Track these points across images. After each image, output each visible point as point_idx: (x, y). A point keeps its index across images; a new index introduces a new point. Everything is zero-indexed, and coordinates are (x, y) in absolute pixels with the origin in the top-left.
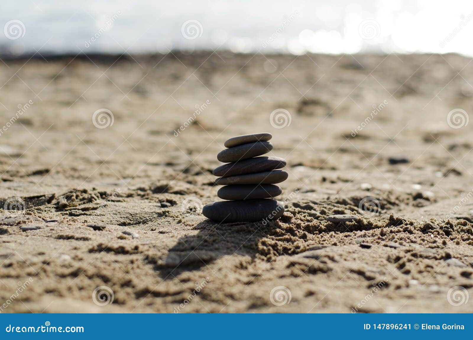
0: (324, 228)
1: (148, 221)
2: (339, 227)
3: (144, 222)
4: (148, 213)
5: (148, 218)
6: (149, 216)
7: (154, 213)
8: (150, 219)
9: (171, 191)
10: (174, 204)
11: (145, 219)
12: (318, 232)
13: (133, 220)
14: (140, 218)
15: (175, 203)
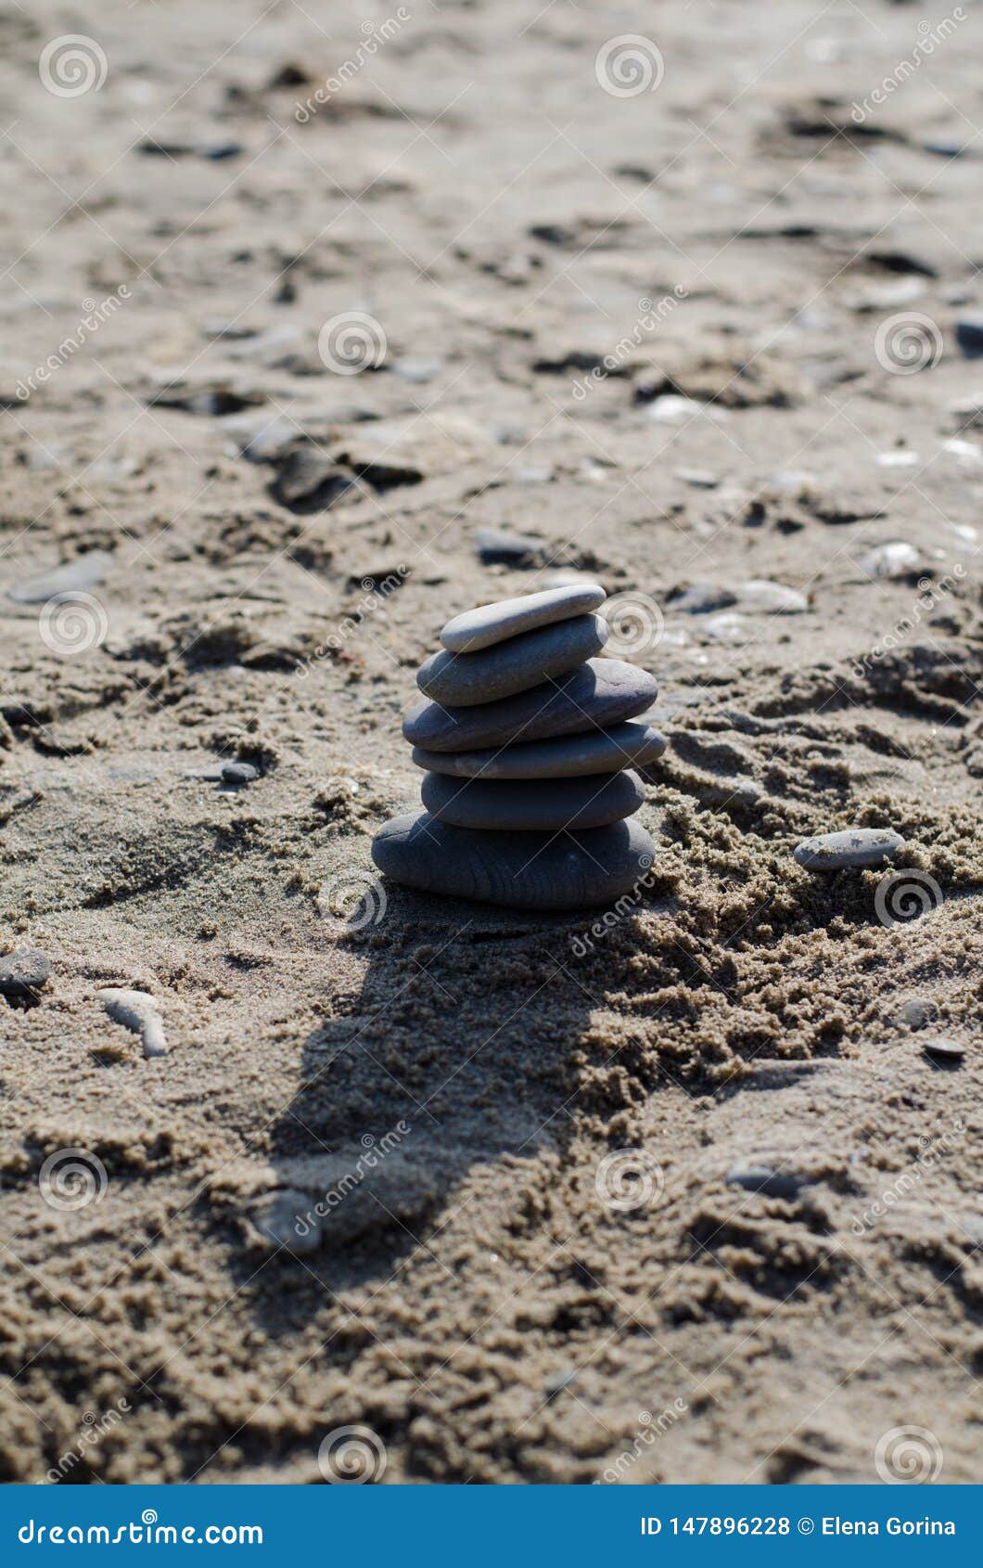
0: (791, 904)
1: (185, 874)
2: (840, 887)
3: (174, 879)
4: (184, 832)
5: (184, 858)
6: (188, 848)
7: (204, 831)
8: (191, 859)
9: (250, 655)
10: (267, 765)
11: (175, 862)
12: (770, 927)
13: (133, 874)
14: (159, 859)
15: (271, 761)
